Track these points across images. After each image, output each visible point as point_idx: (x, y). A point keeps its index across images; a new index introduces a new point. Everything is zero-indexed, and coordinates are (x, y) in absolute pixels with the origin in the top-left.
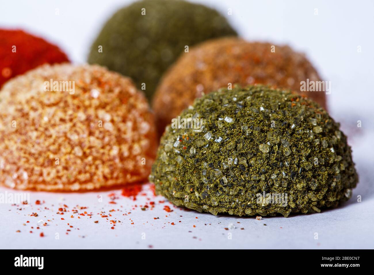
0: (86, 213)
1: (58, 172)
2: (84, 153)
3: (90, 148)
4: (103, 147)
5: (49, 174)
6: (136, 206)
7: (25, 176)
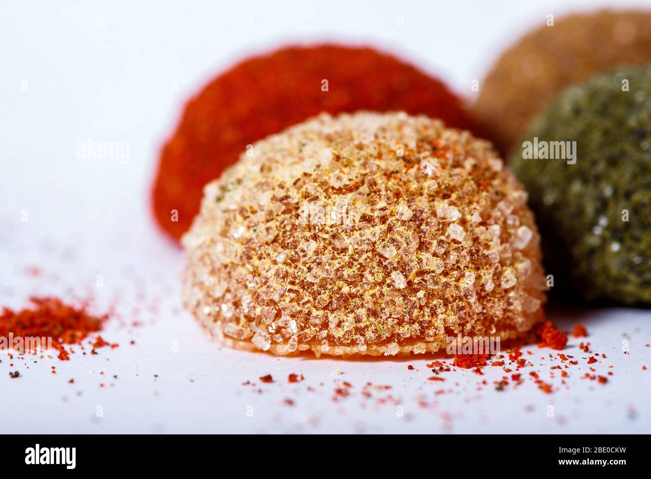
0: (390, 397)
1: (358, 320)
2: (410, 283)
3: (421, 273)
4: (445, 274)
5: (339, 325)
6: (484, 383)
7: (293, 326)
